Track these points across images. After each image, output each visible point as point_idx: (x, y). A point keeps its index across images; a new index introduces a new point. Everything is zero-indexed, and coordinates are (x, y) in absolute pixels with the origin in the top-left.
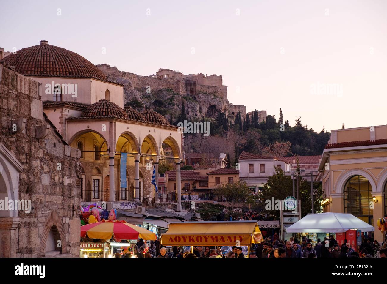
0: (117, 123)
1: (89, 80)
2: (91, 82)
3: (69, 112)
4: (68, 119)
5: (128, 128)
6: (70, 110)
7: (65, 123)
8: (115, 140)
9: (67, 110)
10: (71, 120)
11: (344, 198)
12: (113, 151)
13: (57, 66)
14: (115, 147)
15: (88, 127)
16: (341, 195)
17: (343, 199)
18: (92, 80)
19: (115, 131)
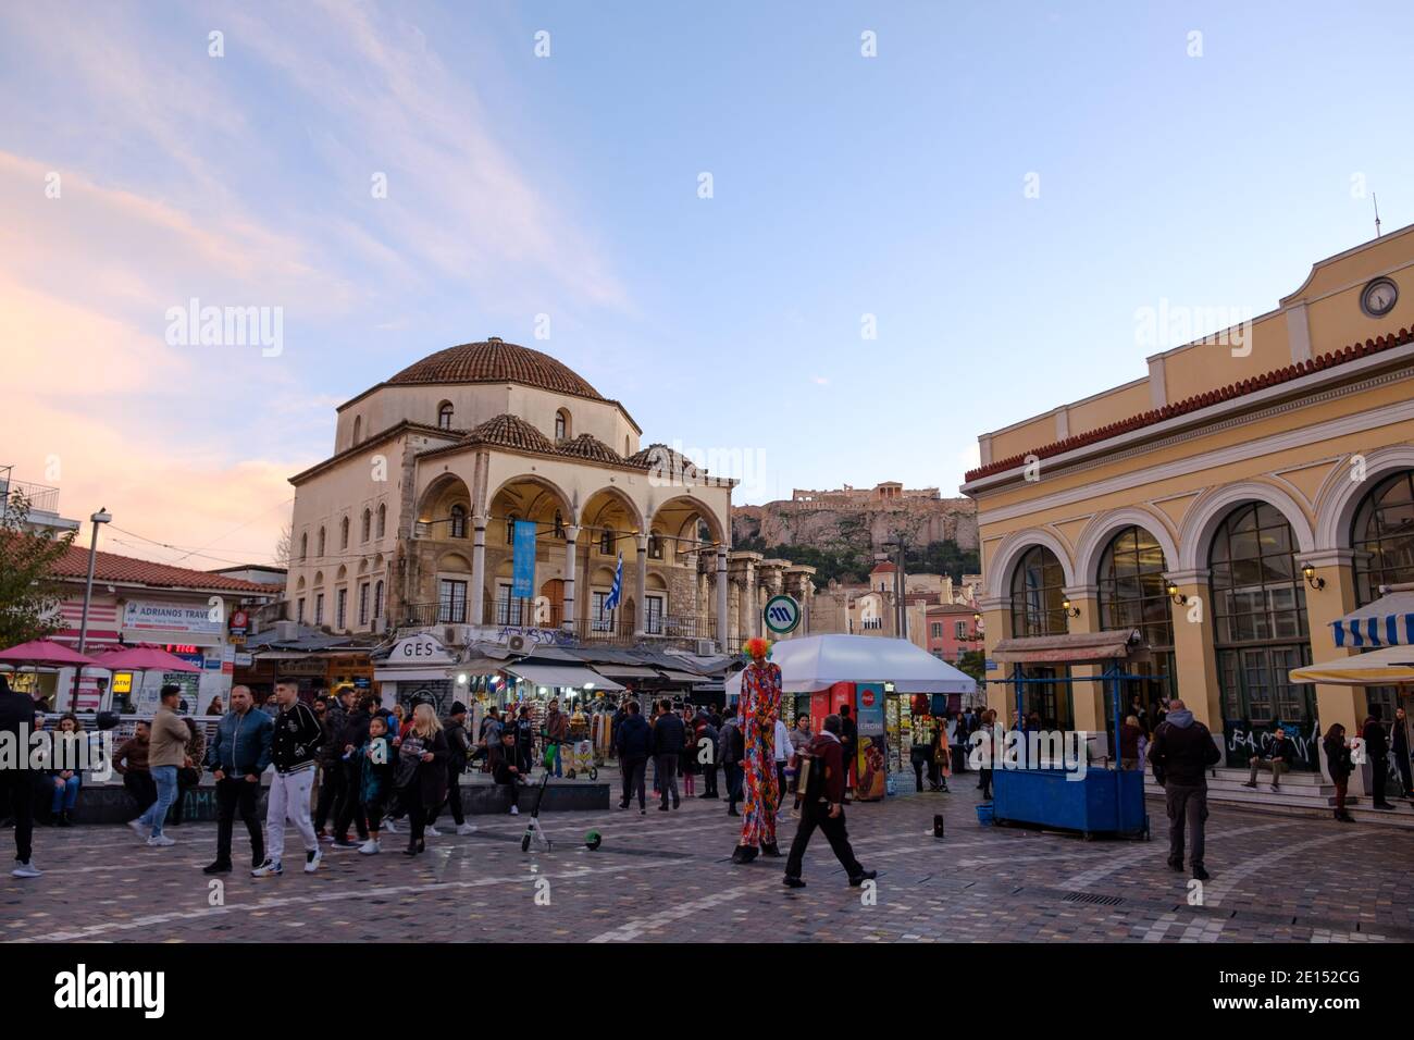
0: (493, 454)
1: (507, 386)
2: (510, 389)
3: (425, 441)
4: (418, 456)
5: (534, 469)
6: (430, 440)
7: (414, 465)
8: (485, 490)
9: (422, 438)
10: (425, 457)
11: (1013, 610)
12: (479, 512)
13: (461, 367)
14: (484, 507)
15: (446, 468)
16: (1002, 603)
17: (1009, 614)
18: (510, 386)
19: (487, 471)
